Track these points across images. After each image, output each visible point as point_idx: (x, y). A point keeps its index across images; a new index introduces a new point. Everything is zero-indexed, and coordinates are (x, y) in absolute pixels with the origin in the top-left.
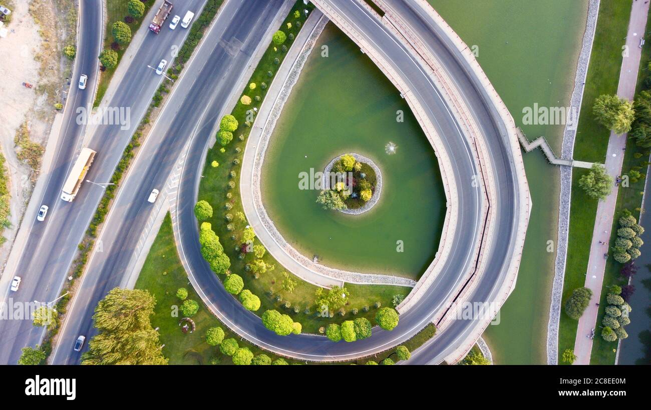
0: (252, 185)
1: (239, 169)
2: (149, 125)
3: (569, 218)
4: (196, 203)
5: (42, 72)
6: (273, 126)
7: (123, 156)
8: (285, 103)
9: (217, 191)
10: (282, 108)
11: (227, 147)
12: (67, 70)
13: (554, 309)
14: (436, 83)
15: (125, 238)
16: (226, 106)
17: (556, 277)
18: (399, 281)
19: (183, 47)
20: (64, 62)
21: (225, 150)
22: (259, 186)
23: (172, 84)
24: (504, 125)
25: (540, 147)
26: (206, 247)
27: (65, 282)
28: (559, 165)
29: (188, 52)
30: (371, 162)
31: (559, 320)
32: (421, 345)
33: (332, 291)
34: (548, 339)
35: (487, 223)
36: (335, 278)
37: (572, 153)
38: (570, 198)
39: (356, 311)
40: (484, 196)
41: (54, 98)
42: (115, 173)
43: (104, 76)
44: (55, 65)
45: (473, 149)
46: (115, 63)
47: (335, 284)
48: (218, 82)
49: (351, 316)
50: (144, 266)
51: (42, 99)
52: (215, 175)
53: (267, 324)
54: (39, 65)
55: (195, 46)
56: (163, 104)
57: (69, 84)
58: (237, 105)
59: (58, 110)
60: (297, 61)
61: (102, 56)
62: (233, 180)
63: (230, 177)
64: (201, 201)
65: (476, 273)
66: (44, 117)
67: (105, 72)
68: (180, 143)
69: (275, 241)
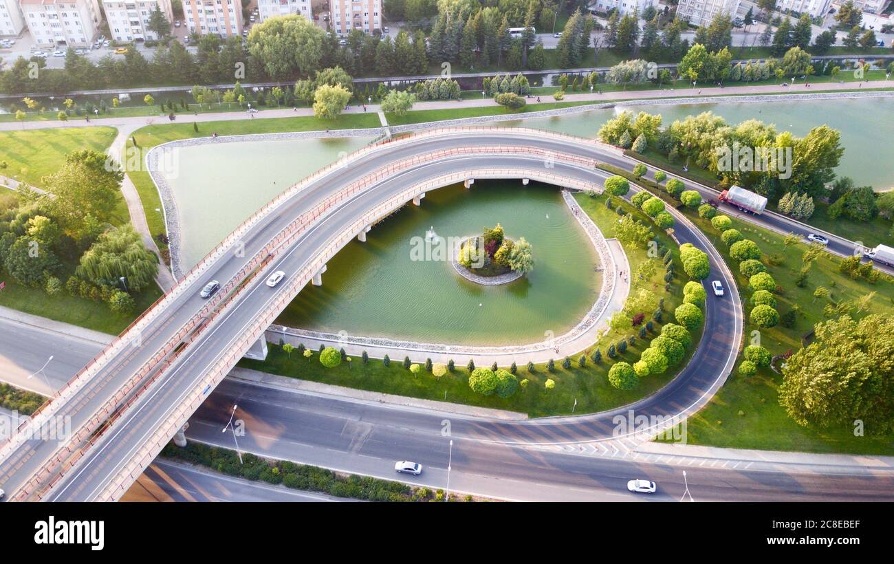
6: (457, 346)
8: (420, 342)
36: (608, 248)
37: (374, 128)
65: (526, 151)
68: (542, 458)
69: (605, 306)
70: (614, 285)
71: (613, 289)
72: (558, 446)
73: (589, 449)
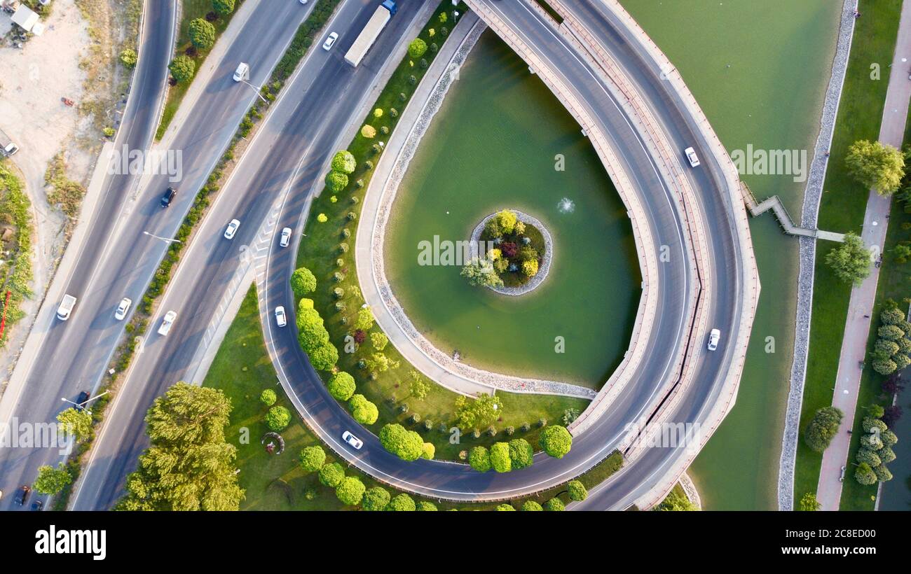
0: (372, 250)
1: (354, 227)
2: (233, 162)
3: (811, 309)
4: (293, 271)
5: (90, 84)
6: (404, 170)
7: (194, 204)
8: (422, 139)
9: (322, 256)
10: (417, 146)
11: (338, 195)
12: (123, 83)
13: (788, 437)
14: (631, 116)
15: (192, 318)
16: (341, 140)
17: (792, 392)
18: (573, 390)
19: (285, 56)
20: (120, 72)
21: (336, 200)
22: (381, 251)
23: (267, 108)
24: (723, 177)
25: (771, 210)
26: (305, 333)
27: (104, 377)
28: (798, 236)
29: (291, 64)
30: (537, 223)
31: (795, 453)
32: (602, 481)
33: (479, 401)
34: (780, 479)
35: (698, 312)
36: (483, 384)
37: (816, 219)
38: (813, 282)
39: (512, 430)
40: (694, 274)
41: (104, 120)
42: (182, 227)
43: (174, 93)
44: (107, 76)
45: (680, 208)
46: (191, 74)
47: (483, 391)
48: (330, 106)
49: (505, 436)
50: (216, 358)
51: (86, 121)
52: (320, 235)
53: (387, 444)
54: (85, 74)
55: (302, 56)
56: (253, 134)
57: (125, 102)
58: (355, 138)
59: (107, 137)
60: (440, 81)
61: (173, 64)
62: (346, 242)
63: (342, 237)
64: (301, 269)
65: (680, 382)
66: (87, 146)
67: (175, 87)
68: (275, 188)
69: (401, 328)
70: (426, 354)
71: (421, 350)
72: (280, 206)
73: (268, 229)
